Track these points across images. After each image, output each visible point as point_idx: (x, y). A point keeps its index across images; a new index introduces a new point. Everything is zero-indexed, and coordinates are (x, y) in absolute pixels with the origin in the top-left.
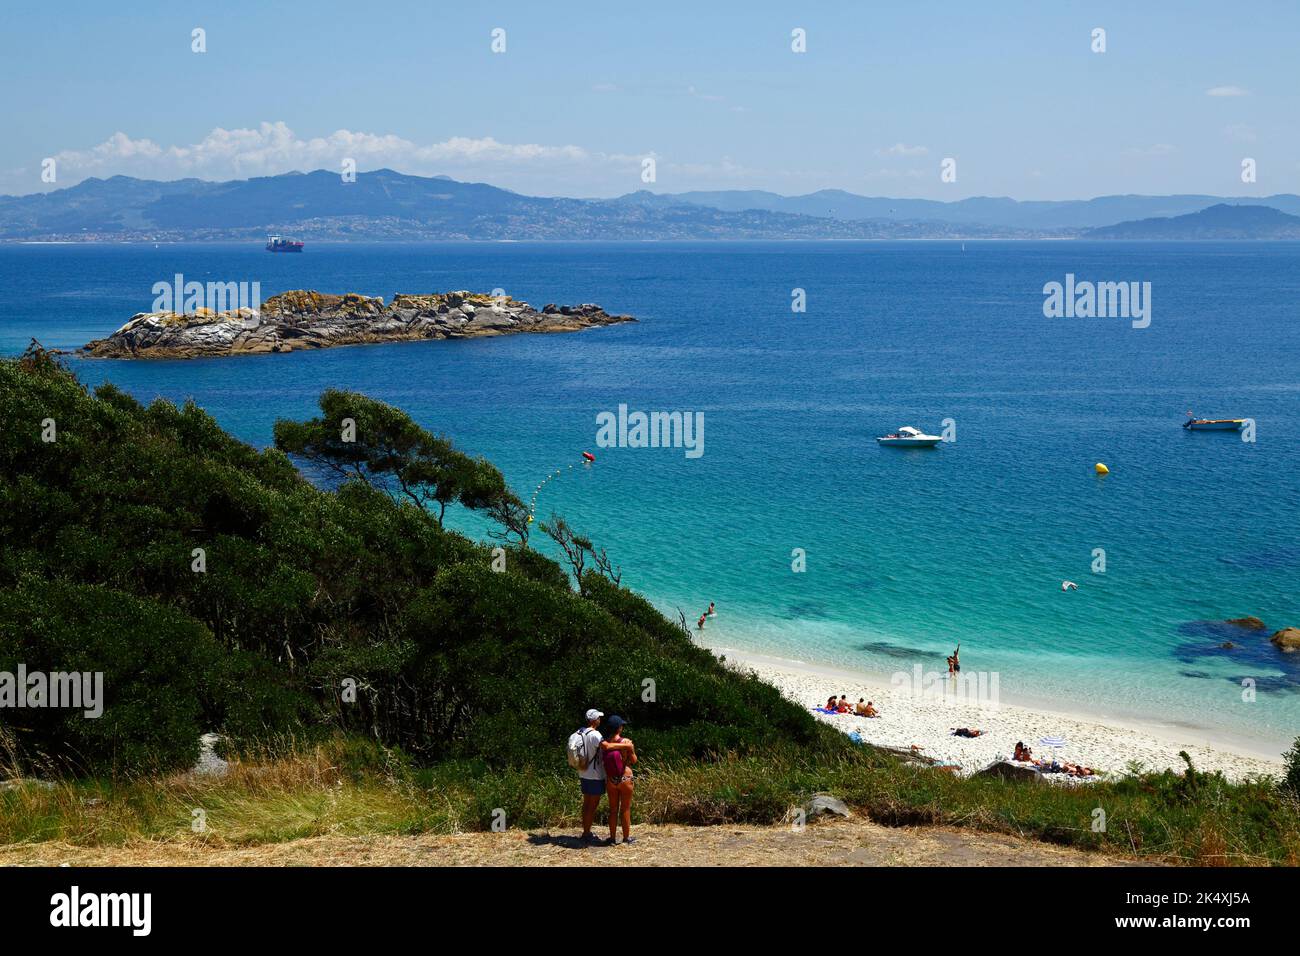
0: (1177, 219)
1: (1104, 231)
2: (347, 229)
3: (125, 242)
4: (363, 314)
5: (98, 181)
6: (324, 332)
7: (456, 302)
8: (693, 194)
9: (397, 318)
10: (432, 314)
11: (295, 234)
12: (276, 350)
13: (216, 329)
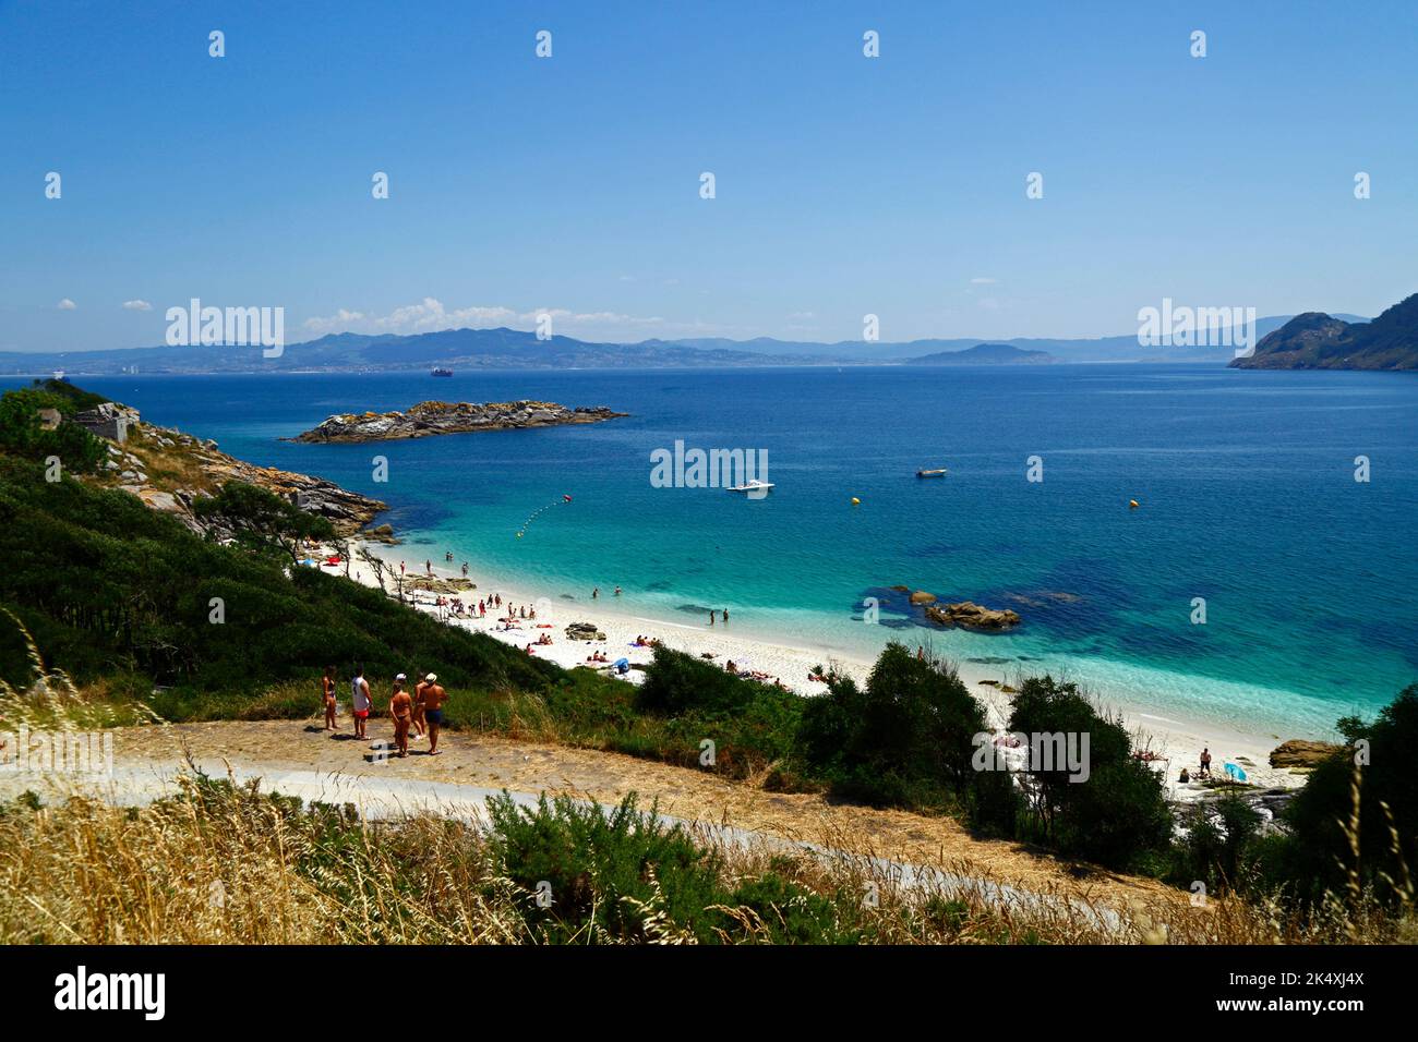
0: (959, 353)
1: (920, 359)
2: (480, 363)
3: (349, 371)
4: (465, 414)
5: (334, 336)
6: (442, 425)
7: (522, 407)
8: (682, 340)
9: (486, 416)
10: (507, 414)
11: (450, 366)
12: (412, 436)
13: (377, 424)
